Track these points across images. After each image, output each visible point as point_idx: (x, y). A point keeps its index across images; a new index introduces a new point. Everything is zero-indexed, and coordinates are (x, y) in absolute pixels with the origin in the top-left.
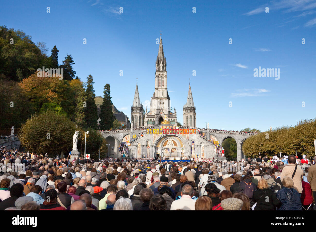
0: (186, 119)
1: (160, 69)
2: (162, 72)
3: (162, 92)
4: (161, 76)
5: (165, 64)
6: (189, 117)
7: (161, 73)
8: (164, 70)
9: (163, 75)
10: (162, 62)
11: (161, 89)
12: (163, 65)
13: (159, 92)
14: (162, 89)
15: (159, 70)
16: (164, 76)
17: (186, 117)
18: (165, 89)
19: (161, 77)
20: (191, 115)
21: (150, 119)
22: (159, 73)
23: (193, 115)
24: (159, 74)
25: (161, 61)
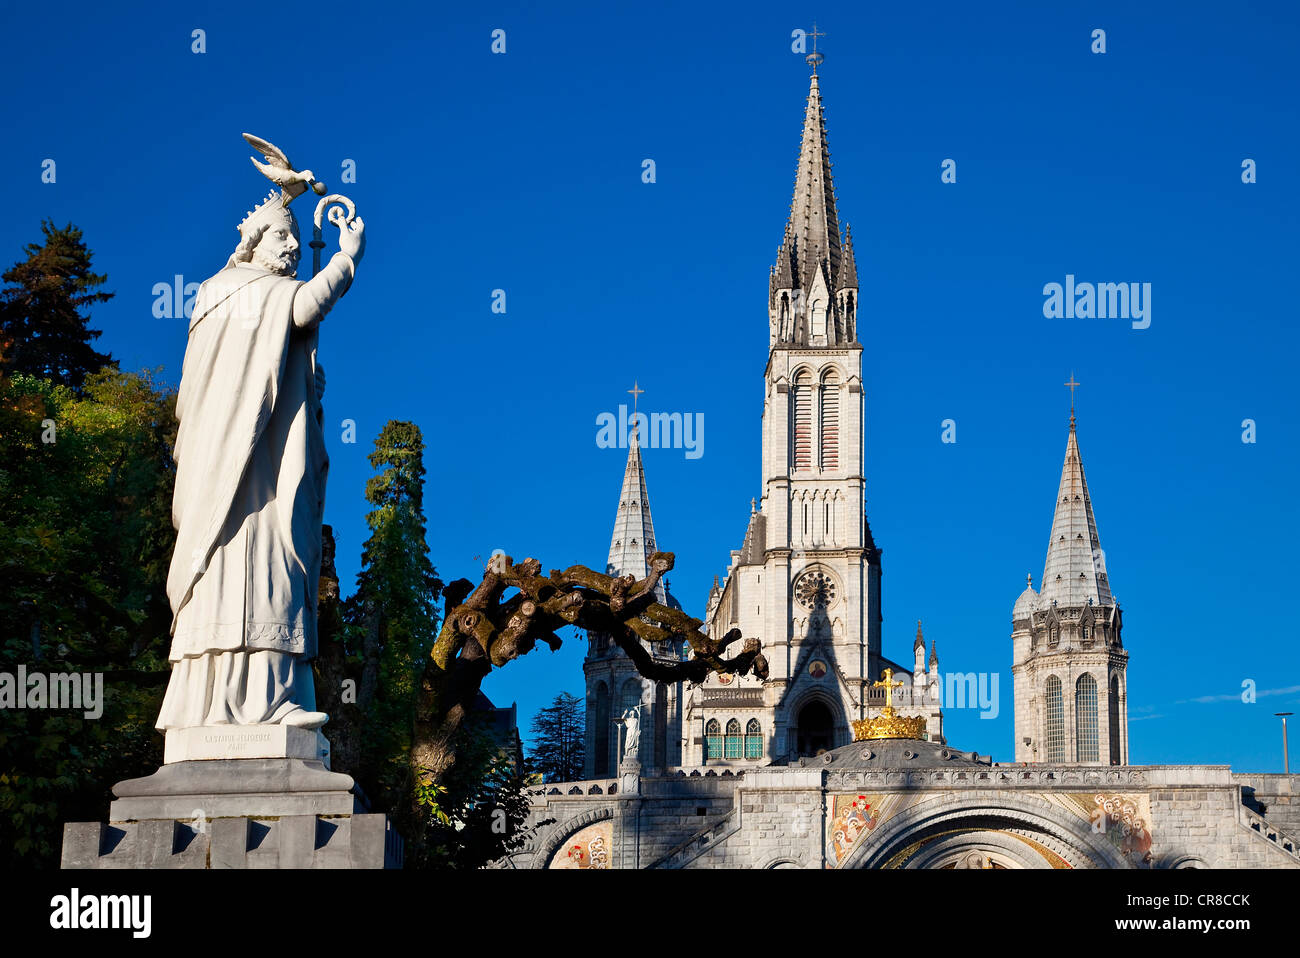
0: (1041, 705)
1: (804, 329)
2: (828, 348)
3: (819, 504)
4: (816, 380)
5: (845, 292)
6: (1068, 689)
7: (816, 362)
8: (838, 339)
9: (826, 372)
10: (824, 270)
11: (812, 487)
12: (832, 299)
13: (797, 505)
14: (822, 487)
15: (799, 339)
16: (842, 380)
17: (1042, 690)
18: (844, 486)
19: (815, 394)
20: (1090, 669)
21: (723, 717)
22: (797, 360)
23: (1104, 668)
24: (800, 372)
25: (819, 270)
